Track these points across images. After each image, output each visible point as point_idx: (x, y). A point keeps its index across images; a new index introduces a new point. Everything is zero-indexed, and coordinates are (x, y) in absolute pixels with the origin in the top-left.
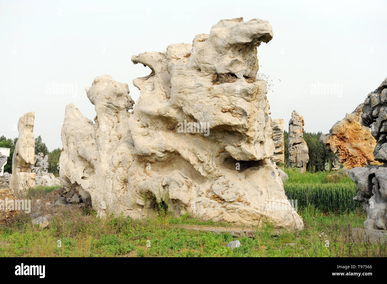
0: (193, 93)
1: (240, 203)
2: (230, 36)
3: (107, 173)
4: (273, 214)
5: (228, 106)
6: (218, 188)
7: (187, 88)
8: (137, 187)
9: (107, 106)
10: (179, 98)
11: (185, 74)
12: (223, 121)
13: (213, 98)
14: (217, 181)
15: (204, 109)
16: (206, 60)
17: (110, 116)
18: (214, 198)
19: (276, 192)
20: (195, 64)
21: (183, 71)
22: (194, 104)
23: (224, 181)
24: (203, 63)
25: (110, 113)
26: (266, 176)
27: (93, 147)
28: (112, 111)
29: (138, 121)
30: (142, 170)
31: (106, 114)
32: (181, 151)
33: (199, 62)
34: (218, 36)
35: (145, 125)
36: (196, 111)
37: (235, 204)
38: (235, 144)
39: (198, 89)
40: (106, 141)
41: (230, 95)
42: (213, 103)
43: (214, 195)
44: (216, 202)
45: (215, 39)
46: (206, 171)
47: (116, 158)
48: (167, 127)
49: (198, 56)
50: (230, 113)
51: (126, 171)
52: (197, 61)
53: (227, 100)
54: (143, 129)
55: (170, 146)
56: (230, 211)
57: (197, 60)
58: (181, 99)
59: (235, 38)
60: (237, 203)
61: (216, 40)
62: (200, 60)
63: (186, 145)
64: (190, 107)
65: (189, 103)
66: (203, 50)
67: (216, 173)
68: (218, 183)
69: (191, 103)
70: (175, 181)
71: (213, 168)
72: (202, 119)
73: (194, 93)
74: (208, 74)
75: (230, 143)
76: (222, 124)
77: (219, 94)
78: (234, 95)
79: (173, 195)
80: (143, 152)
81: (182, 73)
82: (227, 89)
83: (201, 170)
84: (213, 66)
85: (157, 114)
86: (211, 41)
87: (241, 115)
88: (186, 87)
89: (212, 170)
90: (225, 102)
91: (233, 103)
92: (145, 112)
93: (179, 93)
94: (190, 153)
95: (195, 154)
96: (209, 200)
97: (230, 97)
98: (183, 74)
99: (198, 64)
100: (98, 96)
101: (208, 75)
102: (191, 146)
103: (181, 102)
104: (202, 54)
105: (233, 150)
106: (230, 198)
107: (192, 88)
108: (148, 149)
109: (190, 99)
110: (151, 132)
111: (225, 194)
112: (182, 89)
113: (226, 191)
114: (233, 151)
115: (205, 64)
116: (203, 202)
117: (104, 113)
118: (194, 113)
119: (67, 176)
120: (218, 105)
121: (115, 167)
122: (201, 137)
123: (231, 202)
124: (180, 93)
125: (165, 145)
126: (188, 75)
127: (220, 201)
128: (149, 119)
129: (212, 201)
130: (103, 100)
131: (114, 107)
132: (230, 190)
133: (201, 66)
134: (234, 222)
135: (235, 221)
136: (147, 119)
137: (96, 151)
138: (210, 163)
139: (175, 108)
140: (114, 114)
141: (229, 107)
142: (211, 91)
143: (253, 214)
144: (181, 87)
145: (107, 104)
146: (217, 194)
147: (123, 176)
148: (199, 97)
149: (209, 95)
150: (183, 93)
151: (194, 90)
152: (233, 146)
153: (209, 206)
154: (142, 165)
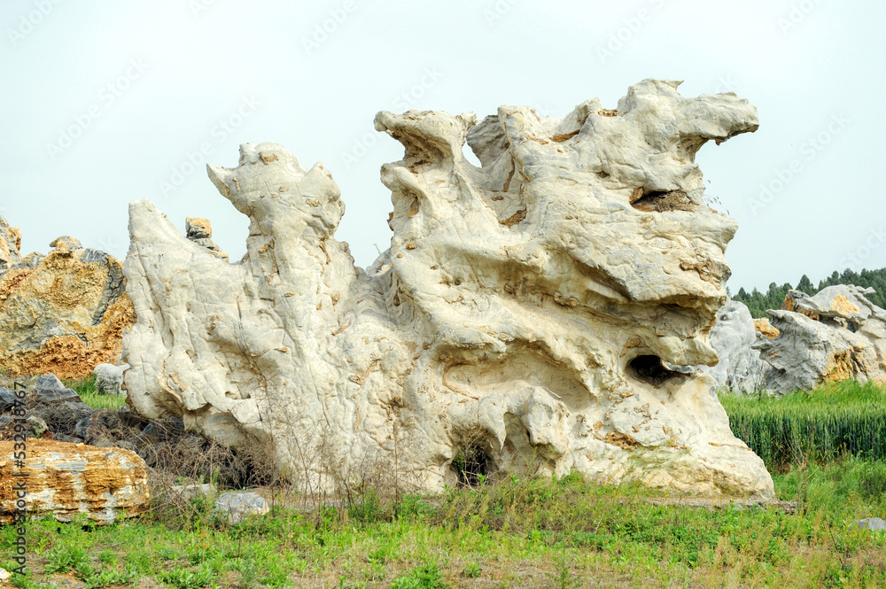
0: (601, 222)
1: (672, 449)
2: (683, 117)
3: (331, 384)
4: (736, 468)
5: (692, 259)
6: (623, 420)
7: (586, 210)
8: (448, 418)
9: (310, 221)
10: (564, 228)
11: (574, 178)
12: (688, 288)
13: (654, 239)
14: (621, 406)
15: (637, 258)
16: (627, 158)
17: (309, 247)
18: (614, 440)
19: (720, 427)
20: (597, 162)
21: (570, 171)
22: (608, 246)
23: (639, 405)
24: (619, 163)
25: (311, 239)
26: (699, 395)
27: (264, 320)
28: (315, 235)
29: (434, 268)
30: (441, 379)
31: (304, 242)
32: (550, 341)
33: (608, 159)
34: (658, 113)
35: (451, 278)
36: (616, 262)
37: (662, 452)
38: (685, 334)
39: (613, 215)
40: (311, 306)
41: (695, 236)
42: (658, 250)
43: (613, 433)
44: (619, 448)
45: (651, 117)
46: (601, 384)
47: (363, 351)
48: (505, 288)
49: (607, 147)
50: (696, 273)
51: (395, 380)
52: (603, 156)
53: (688, 245)
54: (445, 287)
55: (528, 330)
56: (650, 465)
57: (605, 153)
58: (572, 232)
59: (696, 124)
60: (665, 448)
61: (652, 119)
62: (612, 155)
63: (562, 331)
64: (599, 252)
65: (596, 243)
66: (621, 136)
67: (621, 389)
68: (625, 410)
69: (603, 245)
70: (544, 405)
71: (617, 379)
72: (633, 278)
73: (604, 222)
74: (624, 186)
75: (674, 331)
76: (685, 293)
77: (671, 231)
78: (703, 237)
79: (540, 436)
80: (465, 339)
81: (567, 177)
82: (688, 224)
83: (589, 383)
84: (641, 171)
85: (504, 259)
86: (638, 120)
87: (718, 278)
88: (584, 206)
89: (613, 383)
90: (685, 249)
91: (703, 253)
92: (463, 251)
93: (567, 218)
94: (570, 345)
95: (582, 348)
96: (602, 444)
97: (695, 240)
98: (570, 180)
99: (605, 162)
100: (286, 196)
101: (623, 188)
102: (575, 333)
103: (570, 237)
104: (616, 142)
105: (677, 344)
106: (652, 439)
107: (597, 211)
108: (480, 334)
109: (597, 234)
110: (467, 295)
111: (642, 431)
112: (574, 211)
113: (643, 426)
114: (676, 346)
115: (622, 164)
116: (588, 448)
117: (299, 240)
118: (610, 264)
119: (167, 389)
120: (674, 255)
121: (360, 371)
122: (587, 314)
123: (651, 448)
124: (570, 218)
125: (518, 327)
126: (581, 182)
127: (626, 446)
128: (469, 267)
129: (609, 446)
130: (302, 208)
131: (323, 226)
132: (651, 423)
133: (614, 167)
134: (659, 487)
135: (662, 484)
136: (465, 267)
137: (275, 330)
138: (614, 369)
139: (550, 250)
140: (317, 242)
141: (694, 261)
142: (647, 224)
143: (700, 470)
144: (572, 207)
145: (311, 218)
146: (623, 431)
147: (389, 393)
148: (622, 234)
149: (642, 231)
150: (575, 220)
151: (602, 216)
152: (680, 336)
153: (603, 456)
154: (439, 369)
